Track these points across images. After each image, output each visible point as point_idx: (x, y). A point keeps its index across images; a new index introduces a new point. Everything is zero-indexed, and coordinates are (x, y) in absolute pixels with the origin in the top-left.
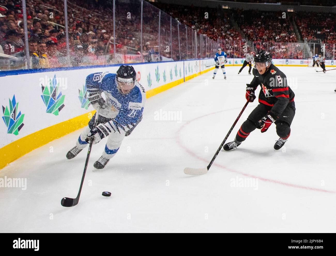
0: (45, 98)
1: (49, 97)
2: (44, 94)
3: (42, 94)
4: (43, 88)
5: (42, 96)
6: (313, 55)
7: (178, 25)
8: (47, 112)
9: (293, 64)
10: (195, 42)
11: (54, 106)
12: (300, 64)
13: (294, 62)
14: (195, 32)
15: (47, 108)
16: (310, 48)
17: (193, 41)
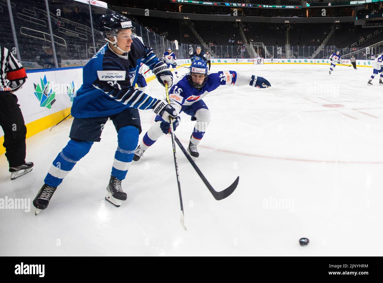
0: (38, 95)
1: (42, 93)
2: (36, 91)
3: (35, 91)
4: (35, 86)
5: (35, 93)
6: (257, 55)
7: (148, 33)
8: (41, 106)
9: (242, 62)
10: (163, 46)
11: (47, 101)
12: (247, 62)
13: (242, 61)
14: (162, 38)
15: (40, 103)
16: (254, 50)
17: (162, 45)
